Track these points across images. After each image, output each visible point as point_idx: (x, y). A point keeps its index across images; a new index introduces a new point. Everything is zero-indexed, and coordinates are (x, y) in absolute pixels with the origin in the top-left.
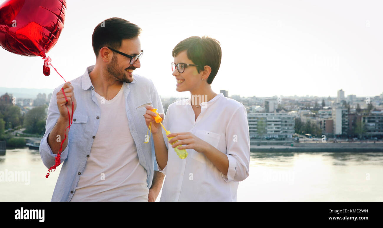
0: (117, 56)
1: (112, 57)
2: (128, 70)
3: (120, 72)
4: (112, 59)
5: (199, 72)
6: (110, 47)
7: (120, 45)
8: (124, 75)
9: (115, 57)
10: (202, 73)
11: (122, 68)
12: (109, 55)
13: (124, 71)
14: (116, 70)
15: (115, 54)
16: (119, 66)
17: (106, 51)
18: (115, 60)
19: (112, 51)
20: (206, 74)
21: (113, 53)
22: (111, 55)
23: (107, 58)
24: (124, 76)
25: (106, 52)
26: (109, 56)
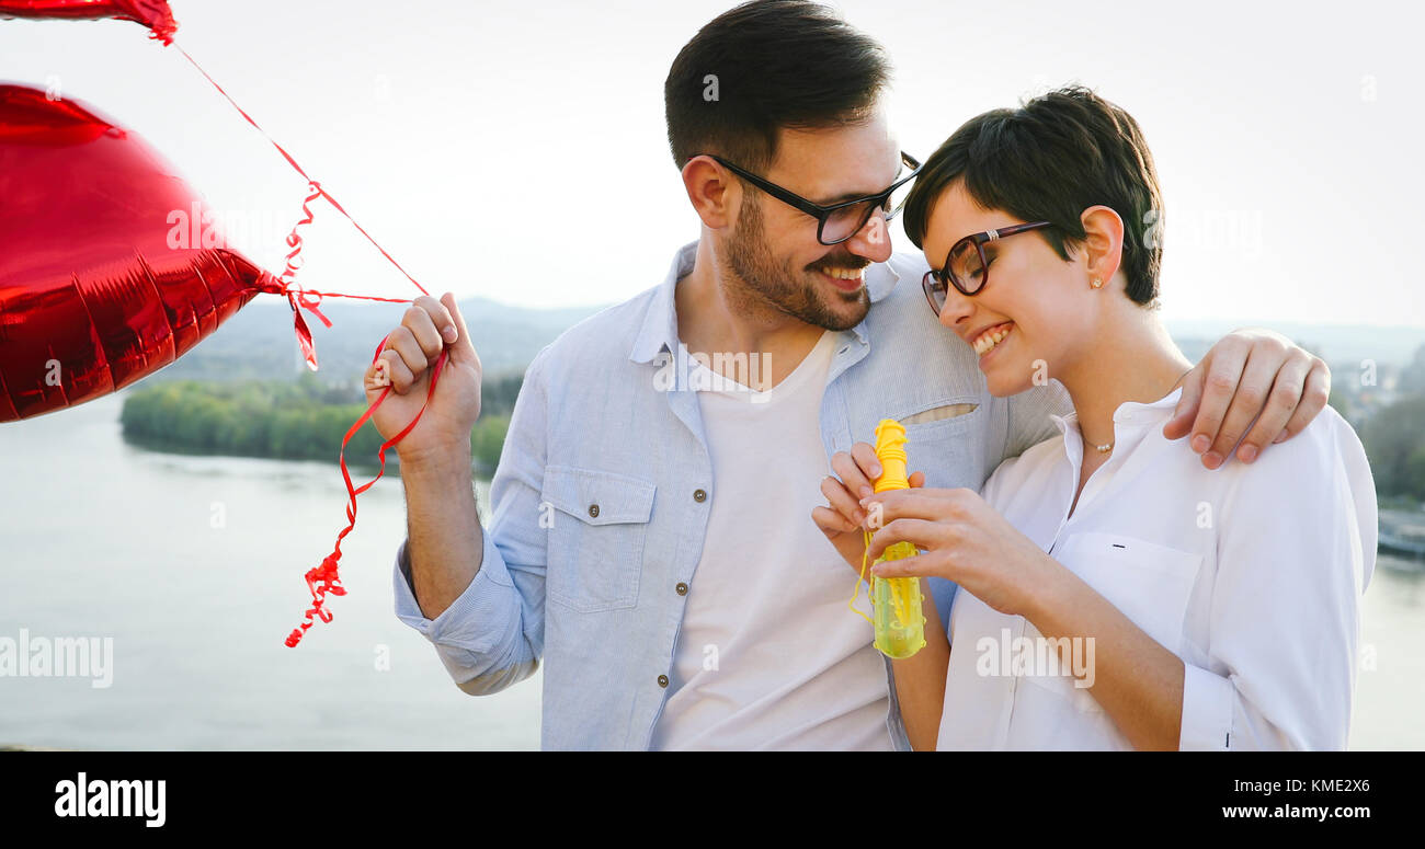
0: (759, 202)
1: (739, 209)
2: (827, 271)
3: (784, 278)
4: (741, 218)
5: (1065, 257)
6: (724, 156)
7: (772, 149)
8: (810, 294)
9: (751, 206)
10: (1080, 254)
11: (789, 260)
12: (725, 194)
13: (804, 274)
14: (760, 268)
15: (749, 194)
16: (774, 253)
17: (713, 177)
18: (750, 222)
19: (735, 177)
20: (1102, 253)
21: (744, 187)
22: (734, 195)
23: (720, 211)
24: (808, 298)
25: (712, 181)
26: (728, 202)
